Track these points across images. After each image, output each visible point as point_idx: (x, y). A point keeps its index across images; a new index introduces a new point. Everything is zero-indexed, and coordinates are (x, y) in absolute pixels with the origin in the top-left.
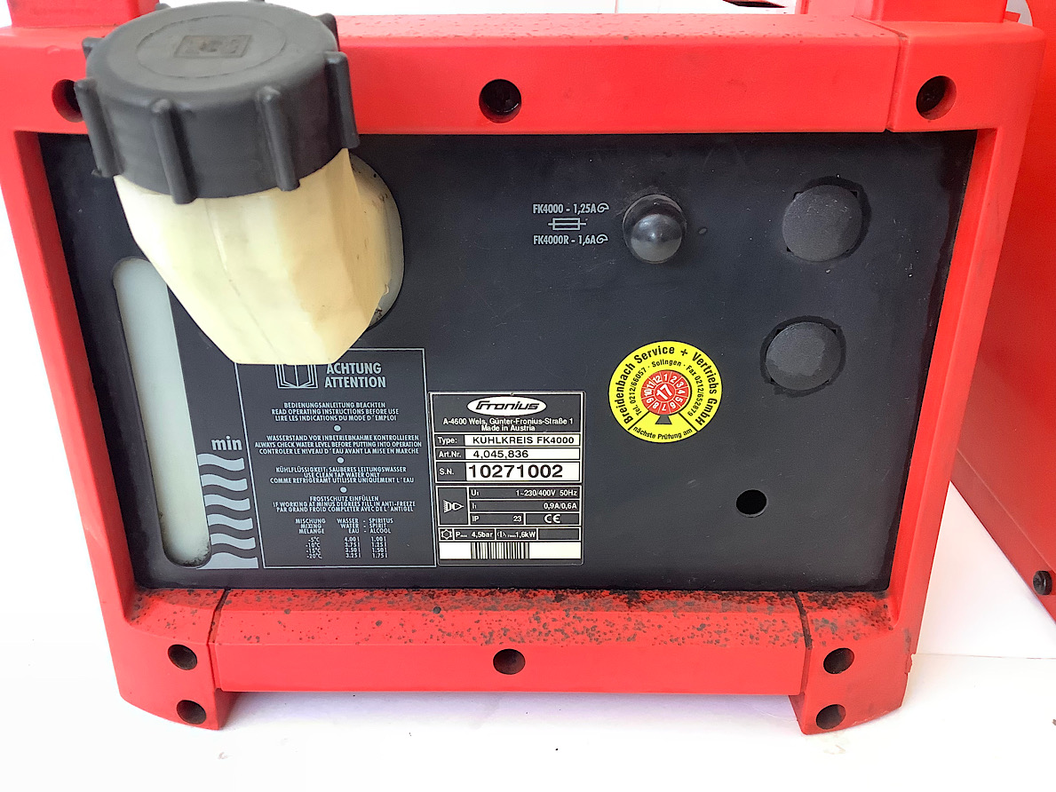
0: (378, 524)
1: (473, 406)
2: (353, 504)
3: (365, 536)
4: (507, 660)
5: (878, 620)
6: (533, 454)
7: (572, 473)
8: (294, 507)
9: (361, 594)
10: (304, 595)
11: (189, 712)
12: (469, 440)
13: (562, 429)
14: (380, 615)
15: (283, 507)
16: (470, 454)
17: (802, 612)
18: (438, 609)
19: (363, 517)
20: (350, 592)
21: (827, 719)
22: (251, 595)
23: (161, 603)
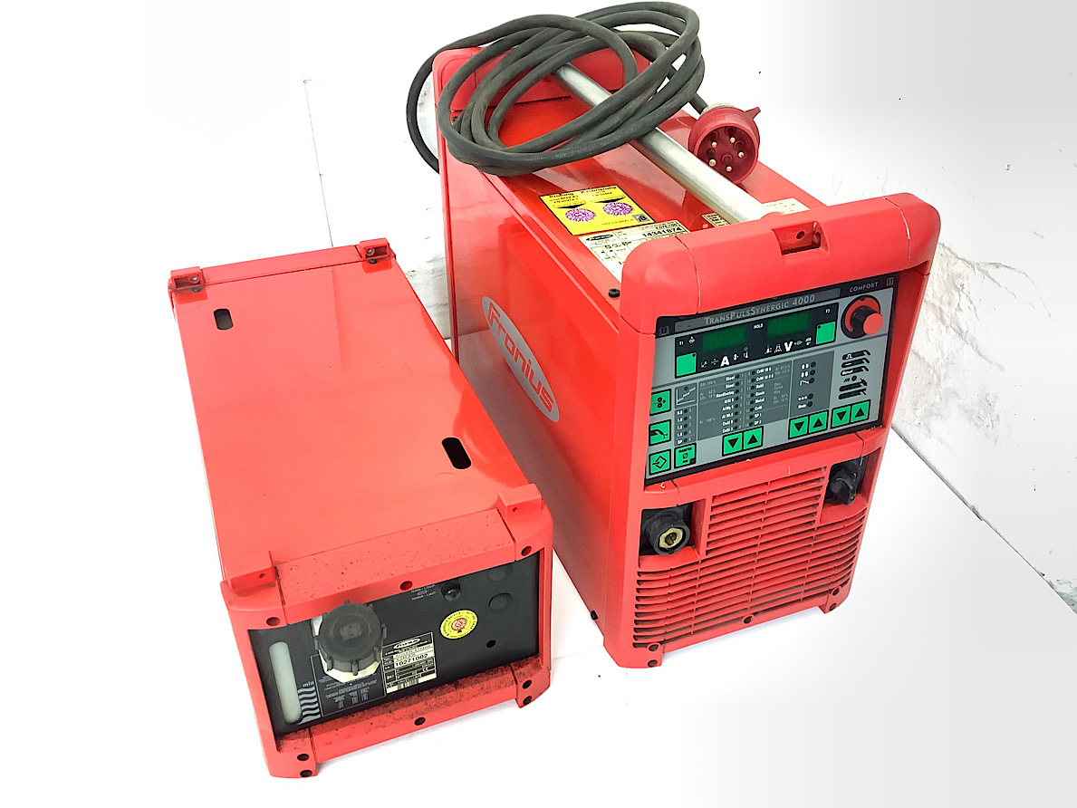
0: (365, 690)
1: (395, 647)
2: (355, 687)
3: (360, 697)
4: (420, 722)
5: (537, 667)
6: (417, 654)
7: (431, 654)
8: (333, 695)
9: (360, 714)
10: (339, 721)
11: (305, 774)
12: (394, 656)
13: (428, 643)
14: (371, 720)
15: (329, 696)
16: (395, 661)
17: (513, 672)
18: (391, 712)
19: (358, 690)
20: (355, 714)
21: (527, 701)
22: (319, 727)
23: (288, 741)
